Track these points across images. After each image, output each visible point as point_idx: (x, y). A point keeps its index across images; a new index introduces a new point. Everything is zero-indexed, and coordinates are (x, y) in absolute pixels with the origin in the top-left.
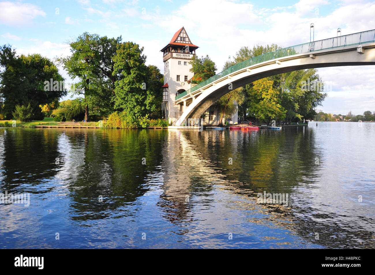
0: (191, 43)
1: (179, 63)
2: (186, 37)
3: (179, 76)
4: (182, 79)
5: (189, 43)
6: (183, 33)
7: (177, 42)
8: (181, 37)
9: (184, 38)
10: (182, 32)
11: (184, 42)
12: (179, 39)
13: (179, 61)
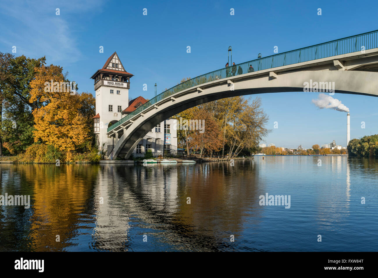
0: (125, 71)
1: (112, 92)
2: (118, 64)
3: (112, 106)
4: (115, 109)
5: (123, 70)
6: (115, 59)
7: (109, 69)
8: (113, 64)
9: (117, 64)
10: (114, 57)
11: (117, 69)
12: (111, 65)
13: (111, 90)
